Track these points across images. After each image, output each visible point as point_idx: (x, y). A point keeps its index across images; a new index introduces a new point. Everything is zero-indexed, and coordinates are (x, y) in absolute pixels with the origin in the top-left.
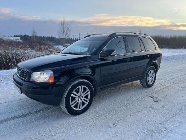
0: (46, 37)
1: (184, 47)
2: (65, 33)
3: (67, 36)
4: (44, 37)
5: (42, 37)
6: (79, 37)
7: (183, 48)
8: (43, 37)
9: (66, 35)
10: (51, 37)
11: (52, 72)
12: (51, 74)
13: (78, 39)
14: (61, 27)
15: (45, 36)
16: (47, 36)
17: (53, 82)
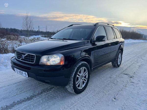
0: (9, 29)
4: (7, 28)
5: (5, 28)
6: (39, 30)
8: (6, 28)
9: (29, 27)
10: (14, 29)
12: (62, 57)
13: (38, 31)
14: (25, 20)
15: (8, 28)
16: (10, 28)
17: (64, 64)
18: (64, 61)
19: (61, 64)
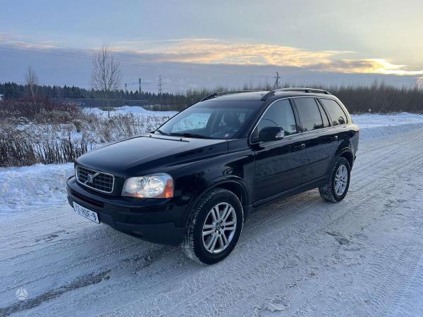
0: (60, 88)
1: (370, 110)
2: (107, 80)
3: (112, 86)
4: (54, 87)
5: (49, 87)
6: (140, 89)
7: (368, 112)
8: (52, 87)
9: (110, 85)
10: (74, 89)
11: (169, 177)
12: (168, 181)
13: (137, 92)
14: (98, 65)
15: (58, 85)
16: (62, 87)
17: (172, 196)
18: (172, 190)
19: (167, 196)
